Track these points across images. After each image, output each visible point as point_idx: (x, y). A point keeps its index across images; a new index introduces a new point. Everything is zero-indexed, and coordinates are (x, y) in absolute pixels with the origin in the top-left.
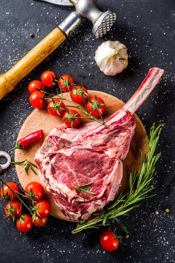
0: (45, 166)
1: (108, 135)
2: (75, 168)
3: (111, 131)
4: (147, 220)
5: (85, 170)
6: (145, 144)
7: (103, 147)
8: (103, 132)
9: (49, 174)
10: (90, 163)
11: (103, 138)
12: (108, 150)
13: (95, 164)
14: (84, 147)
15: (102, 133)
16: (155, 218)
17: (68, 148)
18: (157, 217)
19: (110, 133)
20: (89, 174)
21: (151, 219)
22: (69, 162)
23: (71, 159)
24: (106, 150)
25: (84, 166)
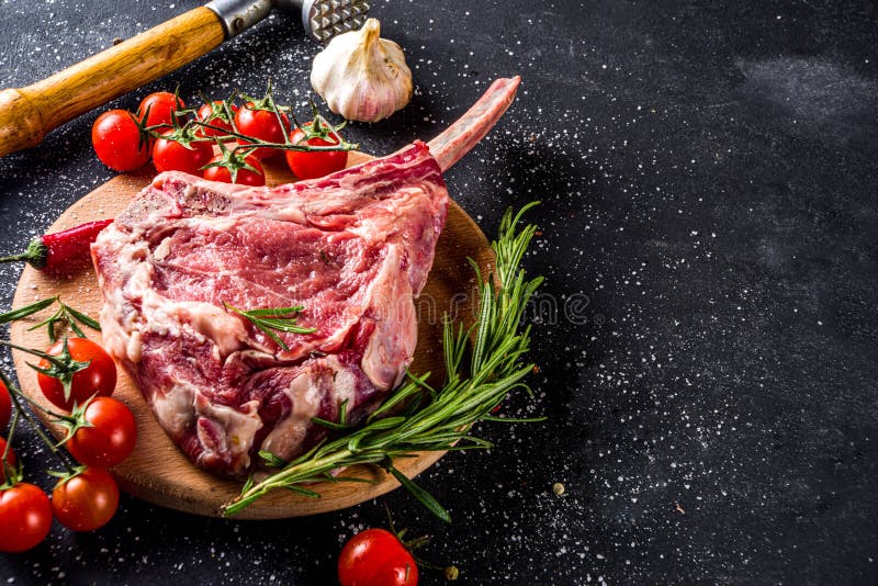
0: (129, 262)
1: (359, 191)
2: (244, 267)
3: (368, 181)
4: (526, 518)
5: (281, 277)
6: (489, 265)
7: (342, 216)
8: (340, 181)
9: (143, 286)
10: (296, 257)
11: (342, 197)
12: (361, 225)
13: (316, 261)
14: (277, 211)
15: (338, 187)
16: (554, 509)
17: (219, 214)
18: (562, 509)
19: (366, 187)
20: (292, 289)
21: (541, 513)
22: (218, 250)
23: (230, 240)
24: (352, 225)
25: (273, 265)
